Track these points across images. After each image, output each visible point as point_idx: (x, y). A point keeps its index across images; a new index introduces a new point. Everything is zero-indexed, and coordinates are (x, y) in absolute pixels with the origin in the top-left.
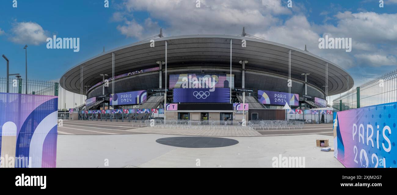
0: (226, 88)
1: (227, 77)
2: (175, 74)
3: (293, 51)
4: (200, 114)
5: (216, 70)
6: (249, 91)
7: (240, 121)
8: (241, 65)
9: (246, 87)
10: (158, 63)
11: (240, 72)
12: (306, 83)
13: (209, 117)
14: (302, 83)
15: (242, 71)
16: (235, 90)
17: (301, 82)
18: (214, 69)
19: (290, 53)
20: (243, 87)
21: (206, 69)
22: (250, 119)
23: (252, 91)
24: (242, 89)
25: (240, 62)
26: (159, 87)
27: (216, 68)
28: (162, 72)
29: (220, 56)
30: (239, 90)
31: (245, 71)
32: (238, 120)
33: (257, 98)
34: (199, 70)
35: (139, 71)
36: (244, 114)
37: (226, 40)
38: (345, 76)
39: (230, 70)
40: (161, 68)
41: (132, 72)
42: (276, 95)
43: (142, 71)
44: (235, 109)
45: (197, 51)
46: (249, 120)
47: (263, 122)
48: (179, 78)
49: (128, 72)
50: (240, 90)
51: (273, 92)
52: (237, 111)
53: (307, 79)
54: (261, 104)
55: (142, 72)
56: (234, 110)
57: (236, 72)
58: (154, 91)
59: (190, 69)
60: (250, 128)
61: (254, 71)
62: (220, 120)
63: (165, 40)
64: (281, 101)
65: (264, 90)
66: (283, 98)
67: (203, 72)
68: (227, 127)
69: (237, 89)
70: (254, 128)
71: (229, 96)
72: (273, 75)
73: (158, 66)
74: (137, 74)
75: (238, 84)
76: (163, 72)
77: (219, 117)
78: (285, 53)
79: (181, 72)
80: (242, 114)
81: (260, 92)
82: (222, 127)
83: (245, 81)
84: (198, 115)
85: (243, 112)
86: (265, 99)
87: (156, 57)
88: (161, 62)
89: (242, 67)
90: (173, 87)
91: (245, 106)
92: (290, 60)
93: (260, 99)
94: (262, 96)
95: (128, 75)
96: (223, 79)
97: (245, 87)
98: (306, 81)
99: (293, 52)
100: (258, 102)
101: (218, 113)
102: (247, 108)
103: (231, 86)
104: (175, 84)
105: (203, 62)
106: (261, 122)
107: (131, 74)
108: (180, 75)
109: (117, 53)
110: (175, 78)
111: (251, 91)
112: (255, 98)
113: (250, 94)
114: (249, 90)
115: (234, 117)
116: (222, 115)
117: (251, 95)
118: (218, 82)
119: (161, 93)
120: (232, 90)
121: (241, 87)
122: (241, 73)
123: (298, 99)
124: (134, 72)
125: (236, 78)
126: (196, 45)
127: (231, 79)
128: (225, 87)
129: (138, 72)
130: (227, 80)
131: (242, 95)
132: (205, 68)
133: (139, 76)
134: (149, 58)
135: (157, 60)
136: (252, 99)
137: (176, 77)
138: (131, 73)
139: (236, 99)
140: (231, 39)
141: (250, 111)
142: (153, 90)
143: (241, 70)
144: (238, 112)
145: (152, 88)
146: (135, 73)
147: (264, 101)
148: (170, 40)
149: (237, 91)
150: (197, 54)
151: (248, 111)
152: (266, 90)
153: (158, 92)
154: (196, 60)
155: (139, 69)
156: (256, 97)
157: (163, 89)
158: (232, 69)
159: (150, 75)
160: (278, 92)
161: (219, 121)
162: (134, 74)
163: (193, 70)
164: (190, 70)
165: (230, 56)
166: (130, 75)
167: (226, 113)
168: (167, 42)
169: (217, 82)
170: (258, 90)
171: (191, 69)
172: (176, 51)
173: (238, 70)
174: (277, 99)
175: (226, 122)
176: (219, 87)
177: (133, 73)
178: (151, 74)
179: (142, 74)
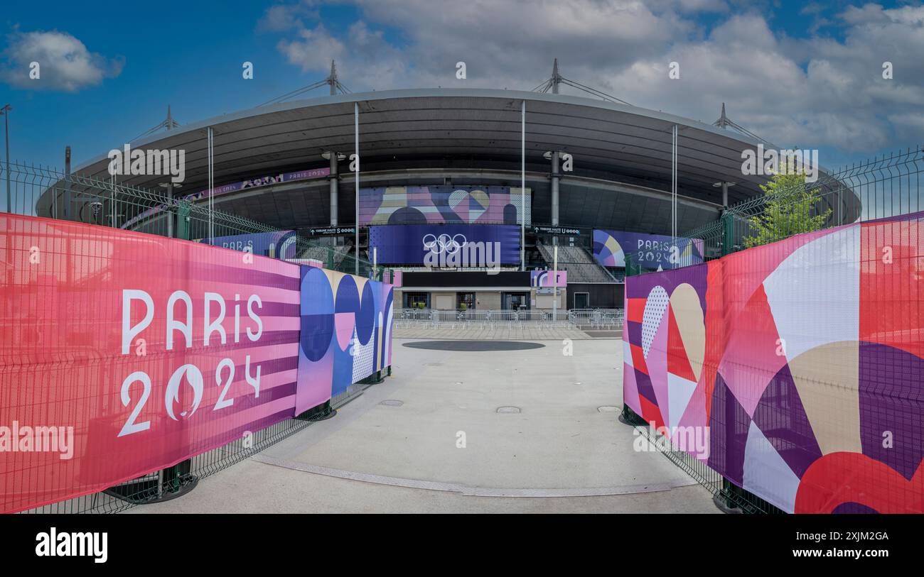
0: (511, 224)
1: (511, 195)
2: (372, 187)
3: (683, 128)
4: (455, 297)
5: (483, 177)
6: (571, 231)
7: (547, 311)
8: (549, 162)
9: (564, 222)
10: (327, 156)
11: (548, 181)
12: (726, 208)
13: (476, 303)
14: (714, 210)
15: (551, 179)
16: (532, 229)
17: (713, 206)
18: (478, 175)
19: (675, 133)
20: (555, 221)
21: (455, 175)
22: (569, 307)
23: (577, 232)
24: (552, 227)
25: (547, 154)
26: (329, 222)
27: (481, 172)
28: (339, 180)
29: (494, 141)
30: (545, 229)
31: (560, 179)
32: (542, 309)
33: (589, 251)
34: (438, 177)
35: (272, 178)
36: (555, 294)
37: (511, 103)
38: (834, 186)
39: (521, 177)
40: (334, 171)
41: (253, 180)
42: (641, 243)
43: (281, 176)
44: (535, 285)
45: (434, 129)
46: (568, 309)
47: (597, 313)
48: (385, 197)
49: (243, 180)
50: (546, 231)
51: (635, 234)
52: (541, 288)
53: (729, 196)
54: (601, 268)
55: (282, 180)
56: (533, 285)
57: (536, 182)
58: (316, 233)
59: (413, 174)
60: (570, 325)
61: (583, 180)
62: (502, 308)
63: (354, 102)
64: (656, 258)
65: (610, 229)
66: (659, 251)
67: (449, 183)
68: (520, 324)
69: (539, 227)
70: (577, 327)
71: (518, 246)
72: (636, 188)
73: (326, 164)
74: (269, 186)
75: (540, 213)
76: (341, 182)
77: (499, 303)
78: (664, 131)
79: (388, 181)
80: (552, 295)
81: (598, 235)
82: (509, 324)
83: (560, 205)
84: (450, 297)
85: (555, 291)
86: (611, 254)
87: (324, 142)
88: (336, 154)
89: (551, 170)
90: (367, 224)
91: (558, 276)
92: (675, 150)
93: (598, 254)
94: (603, 245)
95: (243, 187)
96: (499, 200)
97: (560, 221)
98: (726, 204)
99: (682, 130)
100: (594, 262)
101: (497, 292)
102: (564, 282)
103: (523, 219)
104: (374, 214)
105: (449, 154)
106: (594, 312)
107: (251, 184)
108: (388, 190)
109: (218, 131)
110: (373, 198)
111: (574, 231)
112: (584, 250)
113: (572, 239)
114: (569, 229)
115: (533, 303)
116: (506, 297)
117: (577, 244)
118: (488, 209)
119: (335, 239)
120: (526, 230)
121: (550, 222)
122: (550, 186)
123: (702, 254)
124: (259, 180)
125: (535, 197)
126: (432, 114)
127: (522, 200)
128: (506, 224)
129: (269, 180)
130: (512, 203)
131: (551, 243)
132: (454, 171)
133: (273, 191)
134: (306, 144)
135: (323, 150)
136: (576, 252)
137: (375, 195)
138: (250, 181)
139: (536, 253)
140: (523, 100)
141: (570, 287)
142: (313, 231)
143: (549, 177)
144: (543, 291)
145: (310, 225)
146: (262, 183)
147: (608, 258)
148: (367, 101)
149: (540, 231)
150: (432, 135)
151: (565, 289)
152: (614, 230)
153: (329, 235)
154: (428, 150)
155: (274, 172)
156: (587, 248)
157: (341, 228)
158: (525, 174)
159: (303, 190)
160: (648, 235)
161: (499, 312)
162: (259, 184)
163: (422, 177)
164: (413, 177)
165: (521, 141)
166: (248, 189)
167: (514, 294)
168: (359, 105)
169: (486, 208)
170: (594, 229)
171: (417, 174)
172: (378, 128)
173: (539, 175)
174: (645, 254)
175: (516, 314)
176: (490, 222)
177: (255, 181)
178: (308, 186)
179: (281, 184)
